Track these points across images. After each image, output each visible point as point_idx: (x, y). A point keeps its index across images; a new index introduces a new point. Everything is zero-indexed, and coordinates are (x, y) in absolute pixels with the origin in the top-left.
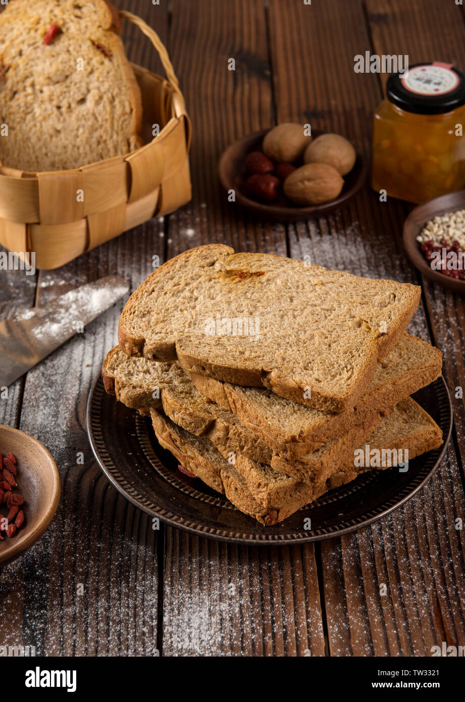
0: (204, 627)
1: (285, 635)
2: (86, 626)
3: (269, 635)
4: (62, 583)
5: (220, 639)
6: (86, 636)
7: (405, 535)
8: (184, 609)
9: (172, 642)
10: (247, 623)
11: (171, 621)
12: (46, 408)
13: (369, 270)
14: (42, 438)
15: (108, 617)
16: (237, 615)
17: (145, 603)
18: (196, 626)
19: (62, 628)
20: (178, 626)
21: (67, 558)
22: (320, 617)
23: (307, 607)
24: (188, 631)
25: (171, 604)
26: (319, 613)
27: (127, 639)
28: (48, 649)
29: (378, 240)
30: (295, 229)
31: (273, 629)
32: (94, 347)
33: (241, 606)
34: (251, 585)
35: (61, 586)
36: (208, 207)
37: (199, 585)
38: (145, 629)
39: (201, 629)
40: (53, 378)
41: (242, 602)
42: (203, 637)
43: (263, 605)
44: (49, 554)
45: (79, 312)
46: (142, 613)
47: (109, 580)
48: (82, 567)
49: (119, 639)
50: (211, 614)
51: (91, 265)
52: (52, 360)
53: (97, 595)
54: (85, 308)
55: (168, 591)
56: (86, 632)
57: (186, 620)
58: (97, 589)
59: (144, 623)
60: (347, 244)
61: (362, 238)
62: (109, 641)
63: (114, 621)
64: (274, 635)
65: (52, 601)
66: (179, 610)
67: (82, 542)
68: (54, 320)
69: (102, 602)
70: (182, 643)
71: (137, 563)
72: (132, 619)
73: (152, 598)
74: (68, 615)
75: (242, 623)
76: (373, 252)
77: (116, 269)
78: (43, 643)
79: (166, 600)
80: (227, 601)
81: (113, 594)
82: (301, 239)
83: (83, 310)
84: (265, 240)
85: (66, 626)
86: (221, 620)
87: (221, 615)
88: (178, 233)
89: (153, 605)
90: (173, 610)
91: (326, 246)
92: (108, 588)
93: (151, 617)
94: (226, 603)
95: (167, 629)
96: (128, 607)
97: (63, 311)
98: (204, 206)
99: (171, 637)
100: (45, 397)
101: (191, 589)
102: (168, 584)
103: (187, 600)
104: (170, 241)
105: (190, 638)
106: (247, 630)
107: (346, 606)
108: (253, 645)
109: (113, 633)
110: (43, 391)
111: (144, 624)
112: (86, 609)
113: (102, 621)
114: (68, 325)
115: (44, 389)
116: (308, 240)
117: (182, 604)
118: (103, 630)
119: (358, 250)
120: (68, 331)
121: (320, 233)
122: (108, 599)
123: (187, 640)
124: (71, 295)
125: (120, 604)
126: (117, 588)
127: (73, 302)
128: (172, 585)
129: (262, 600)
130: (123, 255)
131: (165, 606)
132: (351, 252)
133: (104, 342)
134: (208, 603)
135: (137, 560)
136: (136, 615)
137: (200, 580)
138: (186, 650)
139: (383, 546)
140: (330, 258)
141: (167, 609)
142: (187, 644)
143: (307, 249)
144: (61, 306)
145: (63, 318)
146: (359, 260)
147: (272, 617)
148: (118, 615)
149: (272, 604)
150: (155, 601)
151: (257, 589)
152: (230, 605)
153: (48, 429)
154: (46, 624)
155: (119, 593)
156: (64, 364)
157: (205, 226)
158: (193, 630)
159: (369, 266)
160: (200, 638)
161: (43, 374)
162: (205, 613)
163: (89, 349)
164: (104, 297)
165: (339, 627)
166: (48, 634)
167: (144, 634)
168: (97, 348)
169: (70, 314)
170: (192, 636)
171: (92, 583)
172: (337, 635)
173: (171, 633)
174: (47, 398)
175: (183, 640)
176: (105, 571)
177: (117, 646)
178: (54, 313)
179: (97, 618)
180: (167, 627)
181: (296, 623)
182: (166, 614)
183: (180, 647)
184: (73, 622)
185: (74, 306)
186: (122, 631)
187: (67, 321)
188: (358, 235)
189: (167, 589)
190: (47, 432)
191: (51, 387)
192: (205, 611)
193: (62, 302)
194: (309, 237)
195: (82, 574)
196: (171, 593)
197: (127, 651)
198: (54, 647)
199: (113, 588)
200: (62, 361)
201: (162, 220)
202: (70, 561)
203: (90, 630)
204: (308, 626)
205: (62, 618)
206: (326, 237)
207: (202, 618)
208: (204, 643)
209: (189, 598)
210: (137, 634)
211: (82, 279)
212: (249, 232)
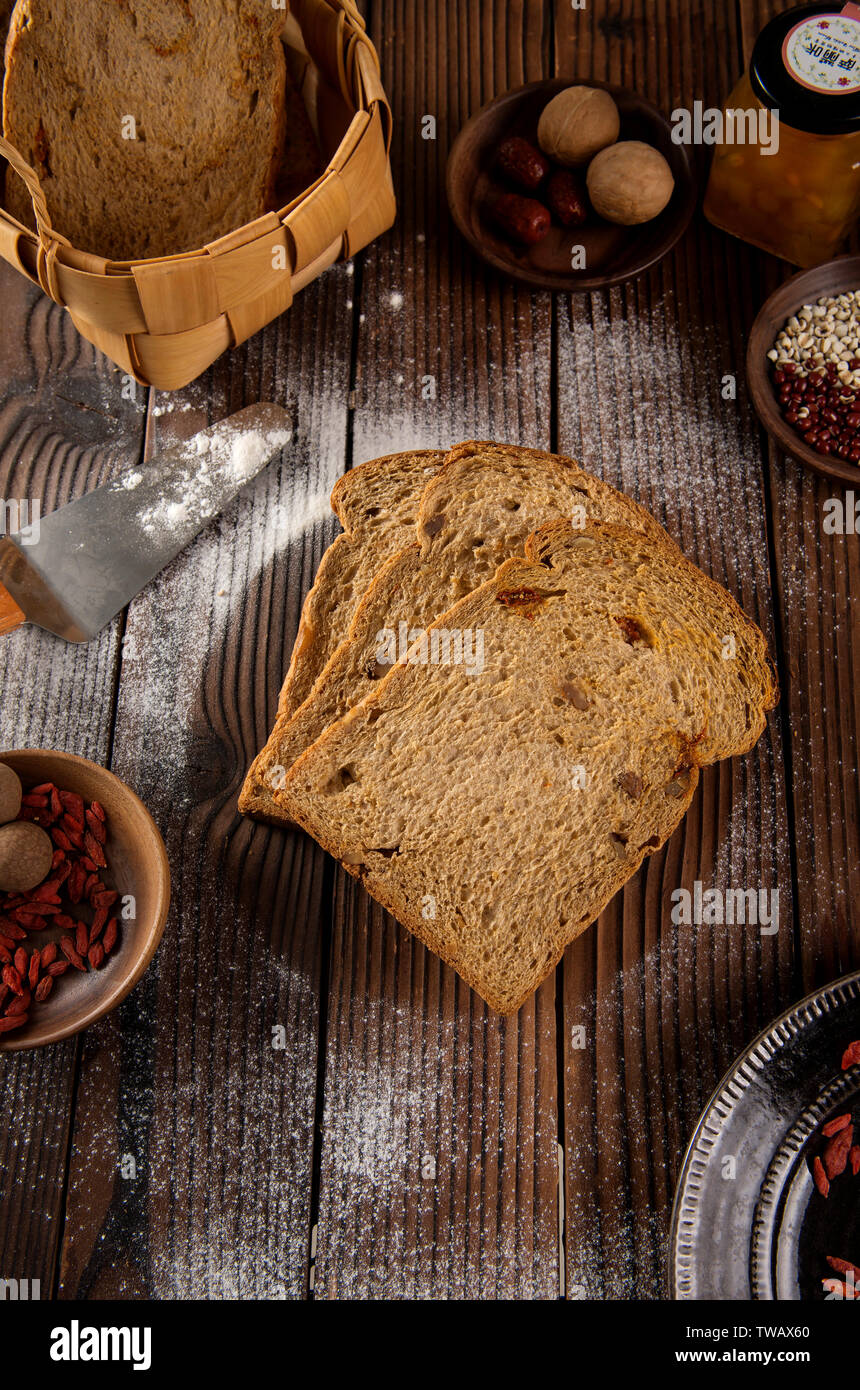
0: (383, 1136)
1: (501, 1156)
2: (210, 1123)
3: (478, 1156)
4: (175, 1038)
5: (405, 1160)
6: (210, 1141)
7: (695, 978)
8: (355, 1099)
9: (334, 1160)
10: (447, 1131)
11: (334, 1120)
12: (158, 680)
13: (684, 403)
14: (151, 744)
15: (242, 1108)
16: (433, 1116)
17: (298, 1084)
18: (371, 1131)
19: (174, 1122)
20: (345, 1131)
21: (184, 988)
22: (555, 1129)
23: (537, 1108)
24: (359, 1140)
25: (336, 1087)
26: (554, 1120)
27: (268, 1152)
28: (155, 1161)
29: (704, 333)
30: (568, 303)
31: (484, 1147)
32: (233, 554)
33: (439, 1099)
34: (456, 1061)
35: (175, 1043)
36: (427, 242)
37: (379, 1054)
38: (295, 1134)
39: (379, 1138)
40: (169, 618)
41: (441, 1092)
42: (380, 1155)
43: (470, 1101)
44: (157, 979)
45: (212, 479)
46: (292, 1104)
47: (245, 1037)
48: (206, 1009)
49: (257, 1149)
50: (394, 1110)
51: (234, 369)
52: (168, 579)
53: (227, 1064)
54: (220, 471)
55: (332, 1062)
56: (209, 1132)
57: (357, 1120)
58: (227, 1053)
59: (296, 1122)
60: (650, 342)
61: (677, 329)
62: (243, 1153)
63: (251, 1115)
64: (483, 1161)
65: (162, 1070)
66: (346, 1099)
67: (207, 960)
68: (173, 496)
69: (234, 1079)
70: (349, 1163)
71: (287, 1006)
72: (277, 1114)
73: (308, 1075)
74: (184, 1100)
75: (438, 1132)
76: (693, 361)
77: (274, 380)
78: (147, 1149)
79: (328, 1078)
80: (419, 1088)
81: (251, 1065)
82: (576, 326)
83: (218, 475)
84: (517, 325)
85: (181, 1120)
86: (409, 1123)
87: (408, 1115)
88: (377, 300)
89: (308, 1090)
90: (337, 1098)
91: (616, 344)
92: (243, 1052)
93: (305, 1112)
94: (417, 1091)
95: (329, 1135)
96: (272, 1091)
97: (186, 474)
98: (421, 238)
99: (334, 1151)
100: (155, 658)
101: (366, 1061)
102: (332, 1049)
103: (359, 1081)
104: (362, 318)
105: (361, 1154)
106: (446, 1145)
107: (595, 1112)
108: (453, 1174)
109: (249, 1137)
110: (153, 646)
111: (294, 1125)
112: (210, 1091)
113: (233, 1113)
114: (193, 508)
115: (155, 641)
116: (588, 327)
117: (351, 1089)
118: (235, 1131)
119: (667, 356)
120: (193, 521)
121: (608, 315)
122: (243, 1072)
123: (356, 1157)
124: (199, 442)
125: (260, 1084)
126: (257, 1053)
127: (202, 456)
128: (338, 1052)
129: (470, 1091)
130: (286, 347)
131: (327, 1091)
132: (656, 361)
133: (250, 545)
134: (390, 1090)
135: (288, 999)
136: (282, 1107)
137: (381, 1046)
138: (354, 1175)
139: (659, 997)
140: (621, 372)
141: (329, 1096)
142: (357, 1165)
143: (585, 347)
144: (183, 465)
145: (186, 491)
146: (668, 379)
147: (484, 1123)
148: (256, 1105)
149: (485, 1098)
150: (311, 1081)
151: (463, 1068)
152: (422, 1096)
153: (160, 727)
154: (151, 1113)
155: (259, 1063)
156: (187, 588)
157: (421, 286)
158: (366, 1139)
159: (683, 396)
160: (376, 1156)
161: (154, 608)
162: (384, 1110)
163: (226, 558)
164: (252, 450)
165: (582, 1150)
166: (155, 1132)
167: (293, 1141)
168: (238, 556)
169: (198, 484)
170: (364, 1150)
171: (221, 1039)
172: (577, 1166)
173: (334, 1143)
174: (159, 661)
175: (350, 1158)
176: (240, 1019)
177: (254, 1163)
178: (172, 478)
179: (227, 1108)
180: (328, 1131)
181: (518, 1137)
182: (328, 1106)
183: (346, 1171)
184: (191, 1113)
185: (204, 467)
186: (262, 1135)
187: (193, 497)
188: (671, 322)
189: (331, 1058)
190: (158, 732)
191: (164, 636)
192: (386, 1104)
193: (185, 456)
194: (591, 321)
195: (204, 1021)
196: (337, 1067)
197: (269, 1173)
198: (163, 1157)
199: (251, 1053)
200: (183, 581)
201: (350, 270)
202: (189, 995)
203: (215, 1129)
204: (536, 1145)
205: (174, 1105)
206: (619, 324)
207: (380, 1118)
208: (381, 1165)
209: (363, 1078)
210: (284, 1142)
211: (219, 401)
212: (493, 303)
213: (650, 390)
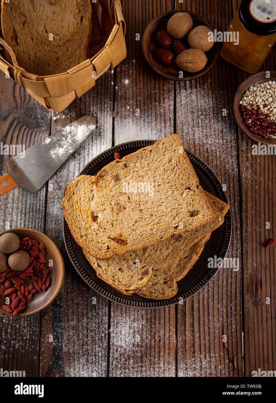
0: (127, 335)
1: (160, 340)
2: (79, 332)
3: (153, 340)
4: (68, 309)
5: (133, 341)
6: (79, 337)
7: (214, 290)
8: (119, 325)
9: (114, 342)
10: (145, 333)
11: (113, 331)
12: (58, 203)
13: (214, 116)
14: (57, 223)
15: (87, 328)
16: (141, 329)
17: (103, 321)
18: (124, 334)
19: (69, 332)
20: (116, 334)
21: (70, 295)
22: (175, 332)
23: (169, 327)
24: (120, 336)
25: (114, 322)
26: (174, 330)
27: (95, 340)
28: (64, 343)
29: (220, 94)
30: (179, 83)
31: (155, 337)
32: (79, 164)
33: (142, 325)
34: (147, 314)
35: (68, 310)
36: (136, 62)
37: (125, 312)
38: (103, 335)
39: (126, 335)
40: (61, 184)
41: (143, 323)
42: (126, 340)
43: (151, 325)
44: (62, 292)
45: (72, 140)
46: (101, 327)
47: (88, 308)
48: (76, 300)
49: (92, 339)
50: (130, 328)
51: (77, 104)
52: (60, 172)
53: (83, 316)
54: (74, 138)
55: (112, 315)
56: (79, 334)
57: (120, 331)
58: (83, 313)
59: (103, 332)
60: (204, 96)
61: (212, 92)
62: (88, 340)
63: (90, 330)
64: (155, 342)
65: (65, 318)
66: (117, 325)
67: (76, 287)
68: (61, 146)
69: (85, 320)
70: (118, 342)
71: (99, 300)
72: (97, 330)
73: (106, 319)
74: (71, 326)
75: (142, 334)
76: (216, 103)
77: (90, 108)
78: (62, 340)
79: (111, 319)
80: (137, 322)
81: (90, 316)
82: (182, 91)
83: (74, 139)
84: (163, 90)
85: (71, 331)
86: (134, 331)
87: (134, 329)
88: (121, 82)
89: (106, 323)
90: (114, 325)
91: (194, 97)
92: (87, 312)
93: (105, 329)
94: (136, 323)
95: (112, 335)
96: (96, 323)
97: (64, 139)
98: (134, 61)
99: (113, 339)
100: (57, 197)
101: (122, 314)
102: (112, 311)
103: (120, 320)
104: (116, 88)
105: (121, 340)
106: (144, 337)
107: (186, 327)
108: (147, 345)
109: (90, 336)
110: (56, 193)
111: (102, 332)
112: (79, 323)
113: (85, 329)
114: (67, 150)
115: (57, 191)
116: (185, 91)
117: (118, 322)
118: (86, 334)
119: (209, 101)
120: (67, 154)
121: (191, 87)
122: (88, 318)
123: (120, 341)
124: (68, 128)
125: (92, 321)
126: (91, 313)
127: (69, 133)
128: (114, 312)
129: (151, 323)
130: (93, 97)
131: (111, 323)
132: (205, 102)
133: (84, 161)
134: (129, 322)
135: (99, 298)
136: (99, 328)
137: (126, 311)
138: (119, 345)
139: (204, 296)
140: (195, 106)
141: (112, 324)
142: (120, 343)
143: (184, 98)
144: (63, 136)
145: (64, 144)
146: (209, 108)
147: (155, 331)
148: (92, 327)
149: (155, 324)
150: (107, 320)
151: (149, 316)
152: (138, 324)
153: (59, 218)
154: (62, 329)
155: (92, 315)
156: (66, 175)
157: (134, 77)
158: (122, 336)
159: (213, 114)
160: (125, 341)
161: (56, 181)
162: (127, 328)
163: (77, 165)
164: (84, 131)
165: (182, 338)
166: (64, 335)
167: (102, 337)
168: (81, 164)
169: (68, 142)
170: (122, 339)
171: (81, 309)
172: (181, 342)
173: (113, 337)
175: (118, 341)
176: (86, 303)
177: (92, 343)
178: (60, 140)
179: (83, 328)
180: (112, 334)
181: (164, 335)
182: (111, 327)
183: (117, 345)
184: (73, 329)
185: (70, 136)
186: (93, 335)
187: (67, 146)
188: (210, 90)
189: (112, 314)
190: (59, 219)
191: (60, 190)
192: (128, 326)
193: (64, 133)
194: (186, 89)
195: (76, 304)
196: (114, 316)
197: (96, 346)
198: (66, 341)
199: (90, 313)
200: (64, 172)
201: (113, 72)
202: (71, 296)
203: (80, 334)
204: (169, 337)
205: (68, 327)
206: (194, 90)
207: (126, 330)
208: (127, 343)
209: (121, 319)
210: (100, 337)
211: (73, 114)
212: (156, 83)
213: (204, 112)
